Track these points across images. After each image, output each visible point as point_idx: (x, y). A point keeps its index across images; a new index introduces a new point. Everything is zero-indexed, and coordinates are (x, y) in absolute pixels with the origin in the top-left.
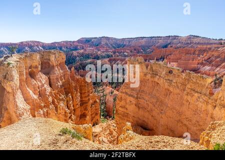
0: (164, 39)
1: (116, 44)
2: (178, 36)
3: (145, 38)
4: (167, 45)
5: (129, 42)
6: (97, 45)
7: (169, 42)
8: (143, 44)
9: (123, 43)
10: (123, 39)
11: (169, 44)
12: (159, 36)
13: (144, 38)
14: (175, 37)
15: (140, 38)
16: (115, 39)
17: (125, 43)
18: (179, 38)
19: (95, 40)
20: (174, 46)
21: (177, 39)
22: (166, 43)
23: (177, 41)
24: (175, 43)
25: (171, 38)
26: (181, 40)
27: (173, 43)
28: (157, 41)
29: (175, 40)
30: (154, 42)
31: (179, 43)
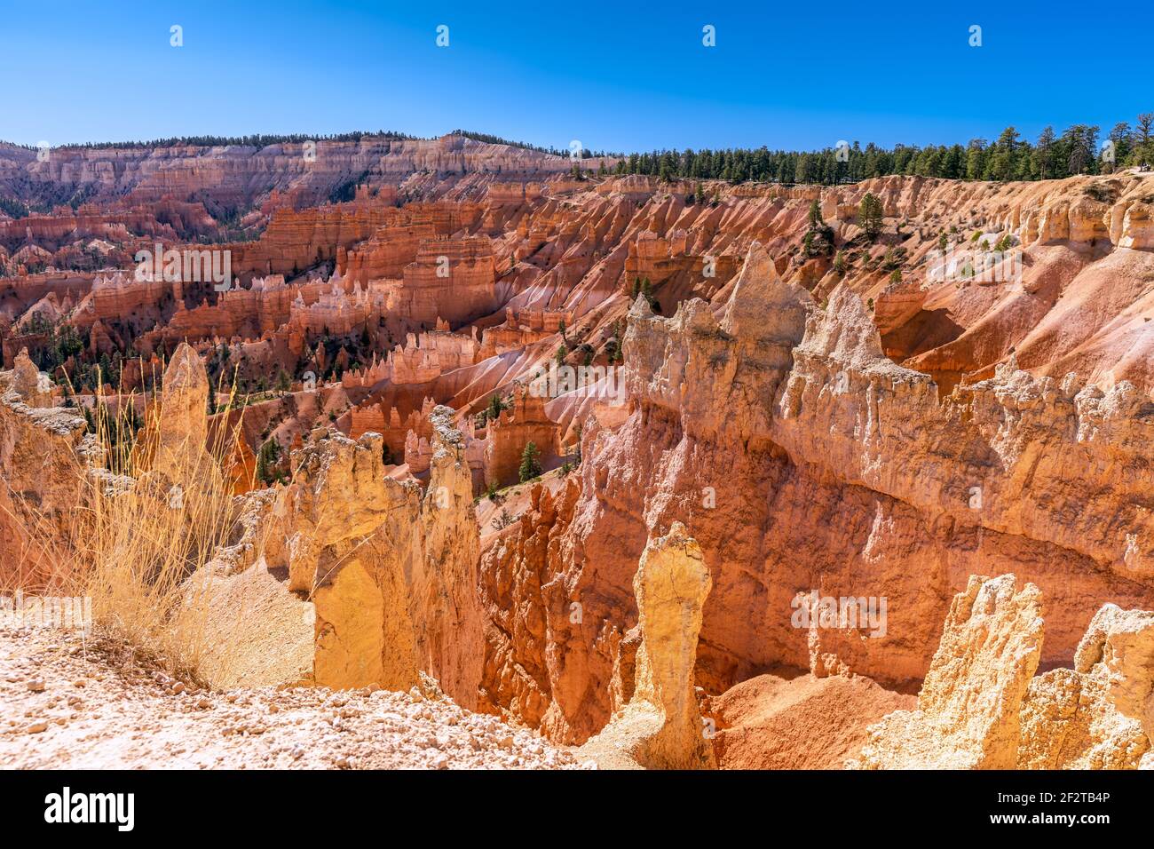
0: (331, 152)
2: (401, 138)
3: (222, 142)
4: (351, 184)
5: (119, 170)
7: (358, 167)
8: (215, 178)
9: (76, 173)
11: (361, 180)
13: (212, 142)
14: (387, 142)
15: (190, 142)
17: (86, 177)
18: (408, 145)
20: (385, 188)
21: (397, 152)
22: (345, 174)
23: (403, 162)
24: (391, 173)
25: (365, 146)
26: (416, 158)
27: (380, 173)
28: (295, 158)
29: (391, 158)
30: (280, 170)
31: (409, 173)
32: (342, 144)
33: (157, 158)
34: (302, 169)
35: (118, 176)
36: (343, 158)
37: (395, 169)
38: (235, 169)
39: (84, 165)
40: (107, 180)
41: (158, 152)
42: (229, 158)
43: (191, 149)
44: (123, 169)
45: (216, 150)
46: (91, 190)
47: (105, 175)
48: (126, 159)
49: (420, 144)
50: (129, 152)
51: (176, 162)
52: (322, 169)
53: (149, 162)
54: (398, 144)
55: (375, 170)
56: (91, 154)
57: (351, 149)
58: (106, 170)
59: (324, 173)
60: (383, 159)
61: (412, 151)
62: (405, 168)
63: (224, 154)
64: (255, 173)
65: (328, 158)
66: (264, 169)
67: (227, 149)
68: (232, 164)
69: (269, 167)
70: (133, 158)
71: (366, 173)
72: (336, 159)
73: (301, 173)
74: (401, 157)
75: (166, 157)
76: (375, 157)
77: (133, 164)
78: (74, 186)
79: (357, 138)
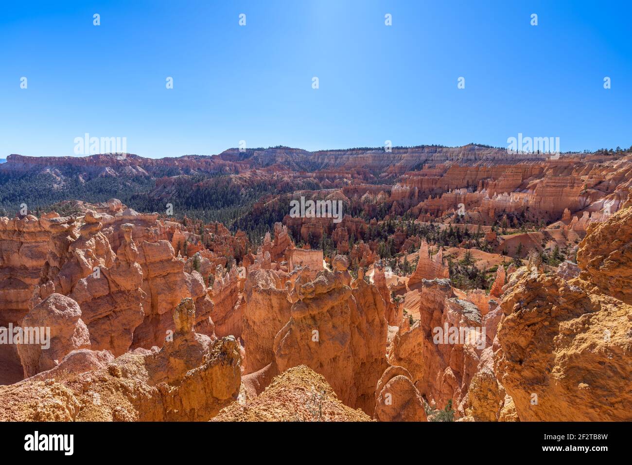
0: (413, 152)
1: (307, 162)
2: (442, 147)
5: (336, 159)
6: (267, 165)
7: (423, 158)
9: (323, 159)
10: (322, 153)
11: (424, 162)
12: (400, 146)
13: (367, 149)
14: (435, 149)
15: (360, 149)
16: (304, 152)
17: (326, 161)
18: (445, 150)
19: (263, 153)
21: (439, 152)
22: (418, 160)
23: (442, 156)
24: (437, 160)
25: (426, 150)
26: (449, 155)
27: (432, 160)
28: (398, 155)
29: (437, 155)
30: (392, 159)
31: (445, 160)
32: (417, 149)
33: (348, 155)
34: (401, 158)
35: (336, 160)
36: (417, 155)
37: (438, 159)
38: (376, 158)
39: (326, 156)
40: (332, 161)
41: (349, 153)
42: (374, 155)
43: (360, 151)
44: (338, 158)
45: (369, 152)
46: (327, 165)
47: (332, 160)
48: (339, 155)
49: (451, 149)
50: (340, 153)
51: (355, 156)
52: (409, 158)
53: (346, 156)
54: (440, 149)
55: (430, 159)
56: (329, 153)
57: (420, 151)
58: (333, 158)
59: (409, 160)
60: (434, 155)
61: (446, 152)
62: (443, 159)
63: (373, 153)
64: (383, 160)
65: (411, 155)
66: (386, 158)
67: (373, 151)
68: (375, 156)
69: (387, 157)
70: (341, 154)
71: (426, 160)
72: (414, 155)
73: (400, 159)
74: (441, 154)
75: (351, 154)
76: (430, 154)
77: (341, 156)
78: (322, 163)
79: (423, 147)
